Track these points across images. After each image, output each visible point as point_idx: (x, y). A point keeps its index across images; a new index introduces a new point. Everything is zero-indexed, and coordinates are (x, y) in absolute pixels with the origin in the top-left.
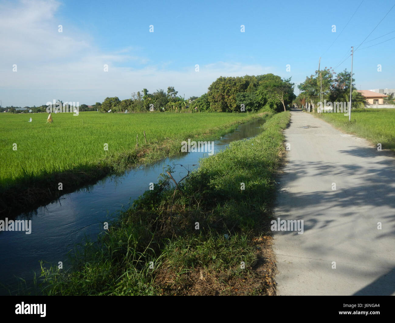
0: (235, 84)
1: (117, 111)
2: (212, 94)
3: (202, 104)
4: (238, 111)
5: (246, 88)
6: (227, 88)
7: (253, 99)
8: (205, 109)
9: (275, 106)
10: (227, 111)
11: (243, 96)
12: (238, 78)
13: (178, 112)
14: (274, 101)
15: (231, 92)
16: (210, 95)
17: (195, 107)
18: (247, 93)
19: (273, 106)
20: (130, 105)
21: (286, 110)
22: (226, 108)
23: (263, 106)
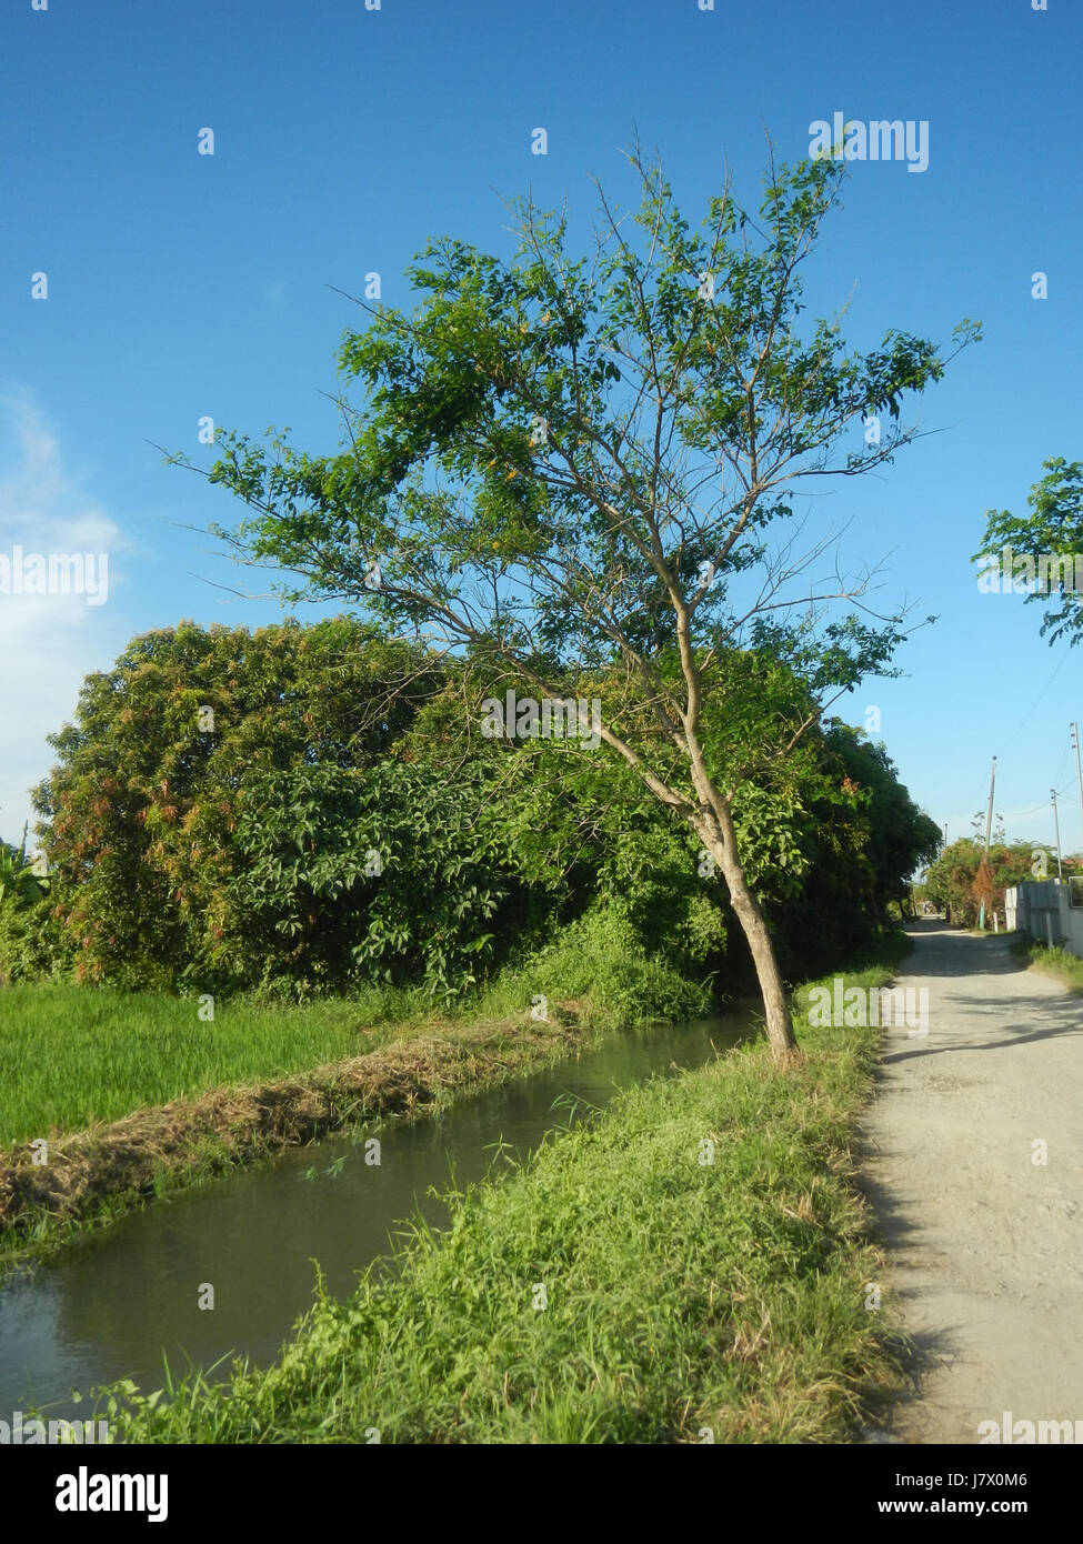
19: (684, 914)
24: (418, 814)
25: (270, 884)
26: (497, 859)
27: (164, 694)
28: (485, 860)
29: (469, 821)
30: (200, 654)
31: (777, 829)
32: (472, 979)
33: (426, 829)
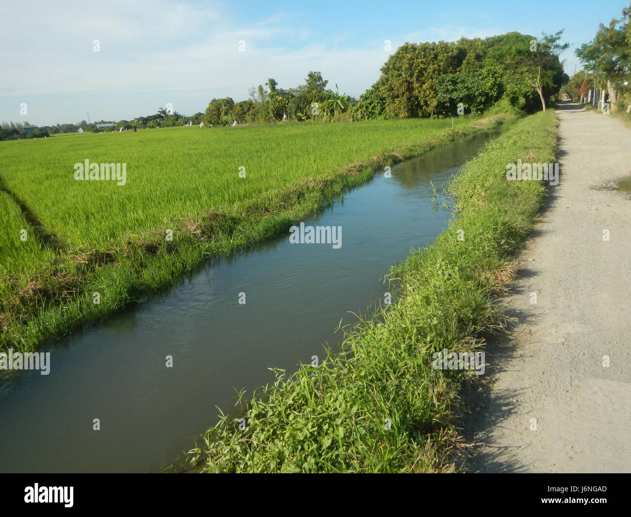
0: (436, 56)
1: (230, 123)
2: (387, 81)
3: (372, 102)
4: (442, 114)
5: (459, 64)
6: (418, 66)
7: (473, 87)
8: (377, 112)
9: (522, 101)
10: (420, 115)
11: (452, 81)
12: (441, 43)
13: (328, 120)
14: (519, 89)
15: (426, 74)
16: (384, 85)
17: (358, 110)
18: (462, 73)
19: (518, 100)
20: (249, 110)
21: (547, 107)
22: (417, 110)
23: (495, 102)
24: (468, 83)
25: (444, 97)
28: (482, 91)
29: (478, 84)
32: (480, 113)
33: (471, 86)
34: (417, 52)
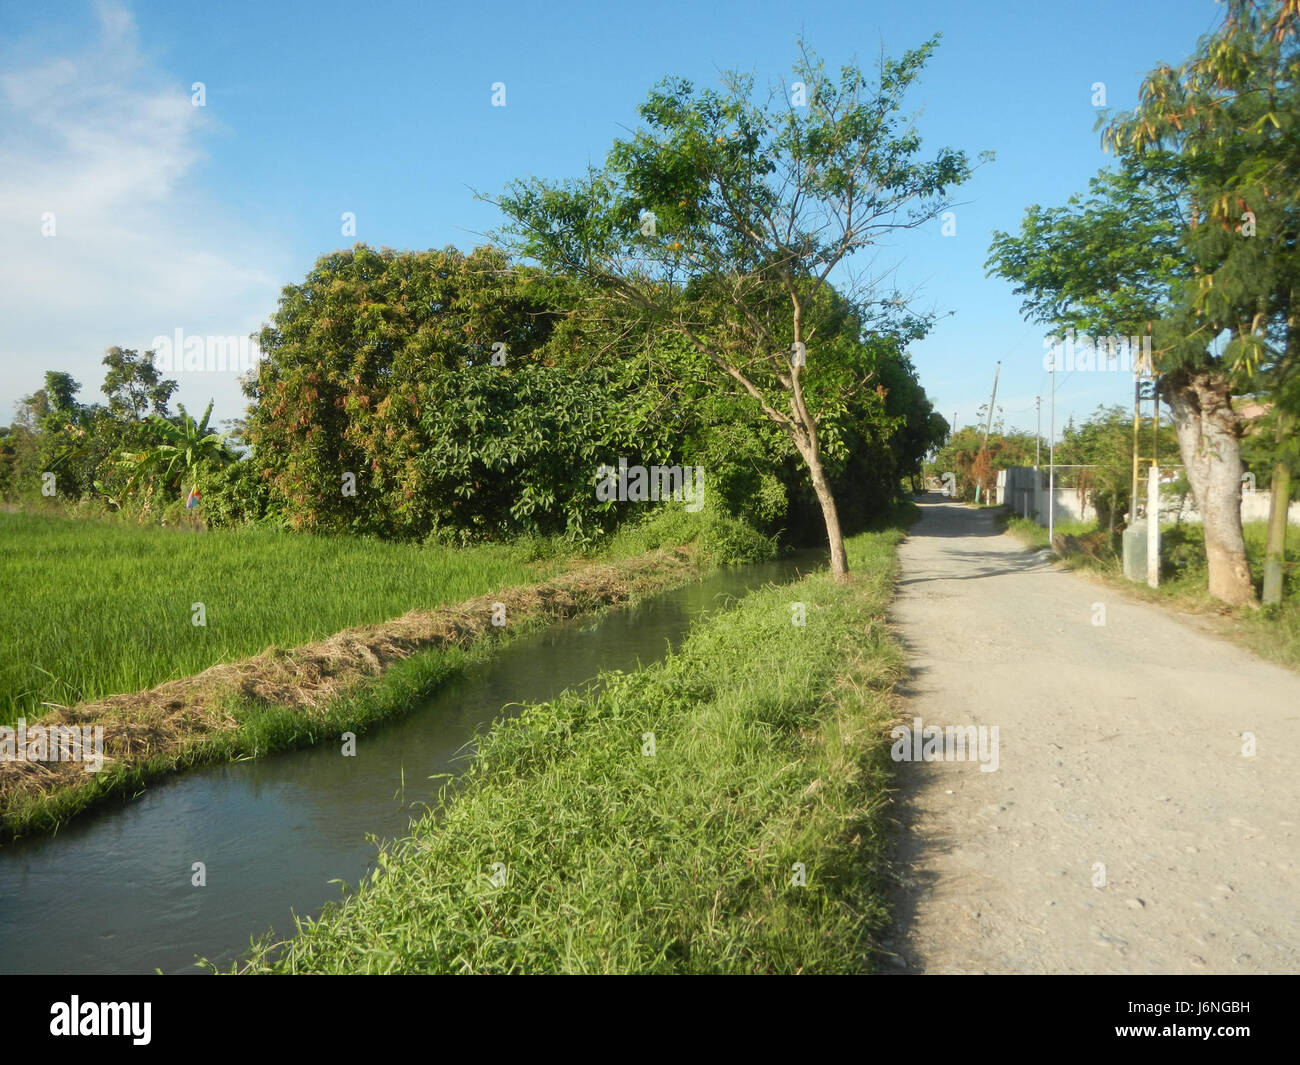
7: (577, 424)
9: (772, 493)
14: (765, 443)
19: (757, 487)
24: (559, 407)
25: (450, 459)
26: (621, 443)
27: (354, 306)
28: (612, 443)
29: (599, 414)
30: (375, 272)
31: (828, 426)
32: (601, 531)
33: (567, 419)
34: (384, 280)
